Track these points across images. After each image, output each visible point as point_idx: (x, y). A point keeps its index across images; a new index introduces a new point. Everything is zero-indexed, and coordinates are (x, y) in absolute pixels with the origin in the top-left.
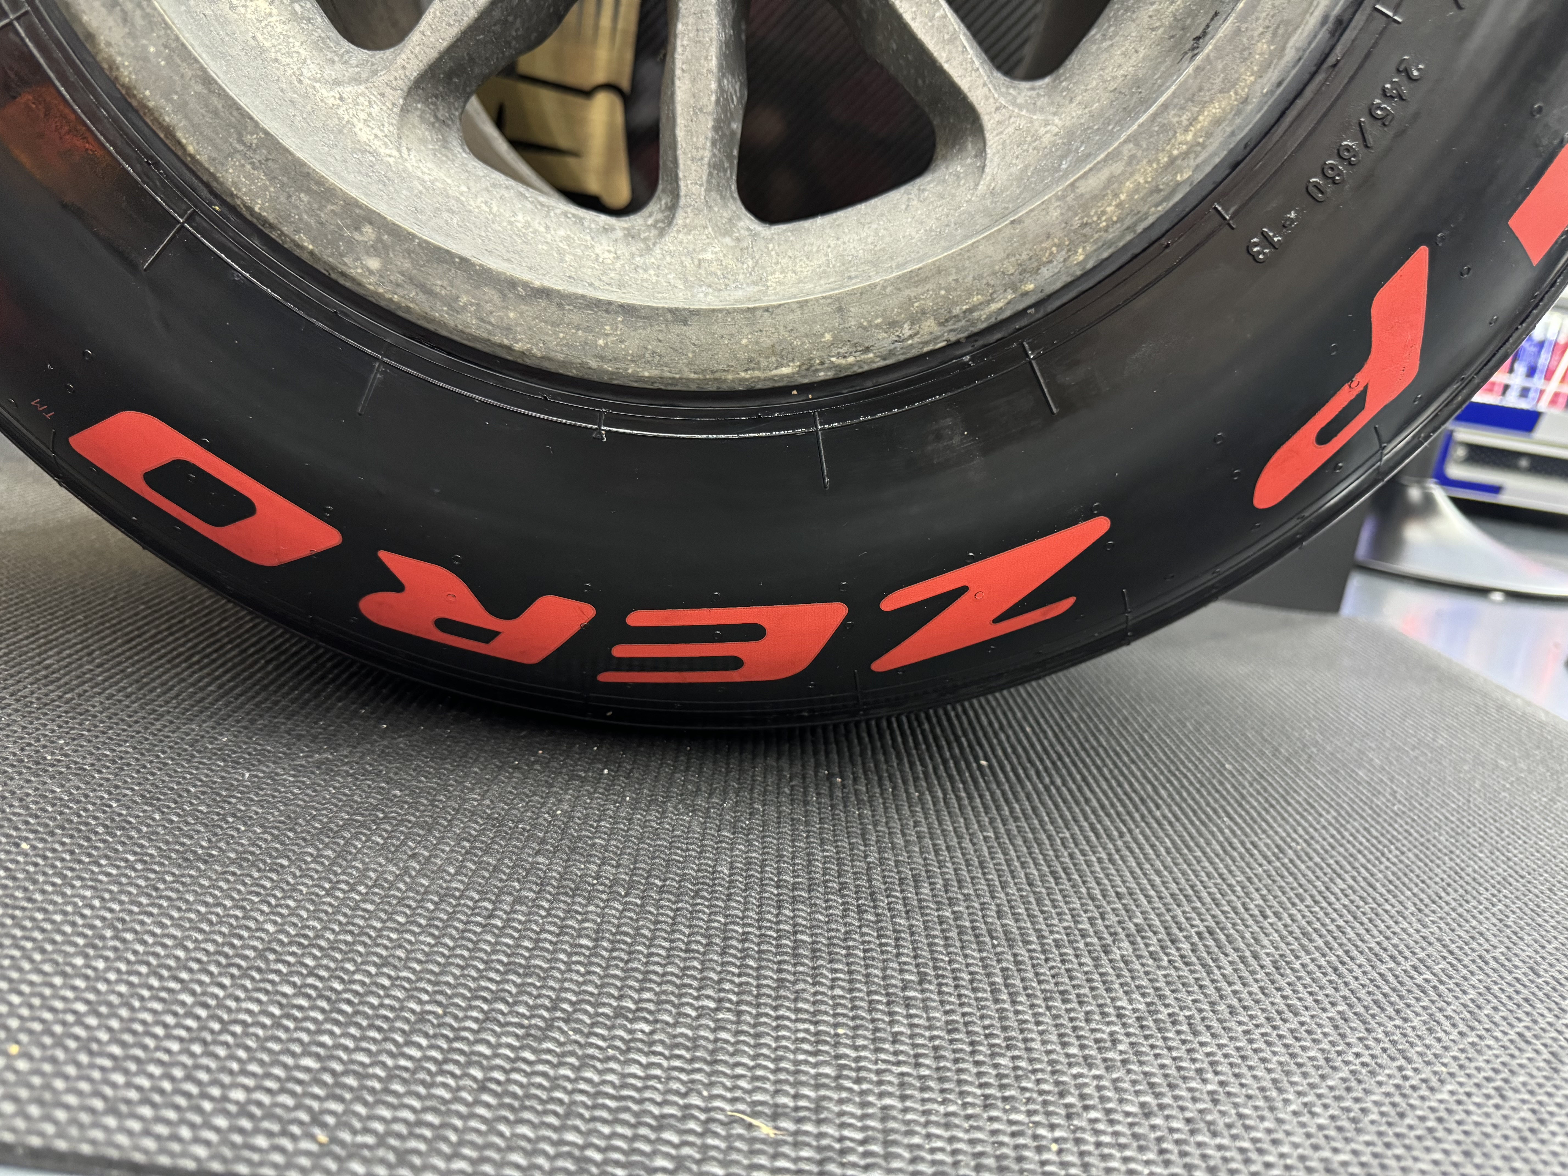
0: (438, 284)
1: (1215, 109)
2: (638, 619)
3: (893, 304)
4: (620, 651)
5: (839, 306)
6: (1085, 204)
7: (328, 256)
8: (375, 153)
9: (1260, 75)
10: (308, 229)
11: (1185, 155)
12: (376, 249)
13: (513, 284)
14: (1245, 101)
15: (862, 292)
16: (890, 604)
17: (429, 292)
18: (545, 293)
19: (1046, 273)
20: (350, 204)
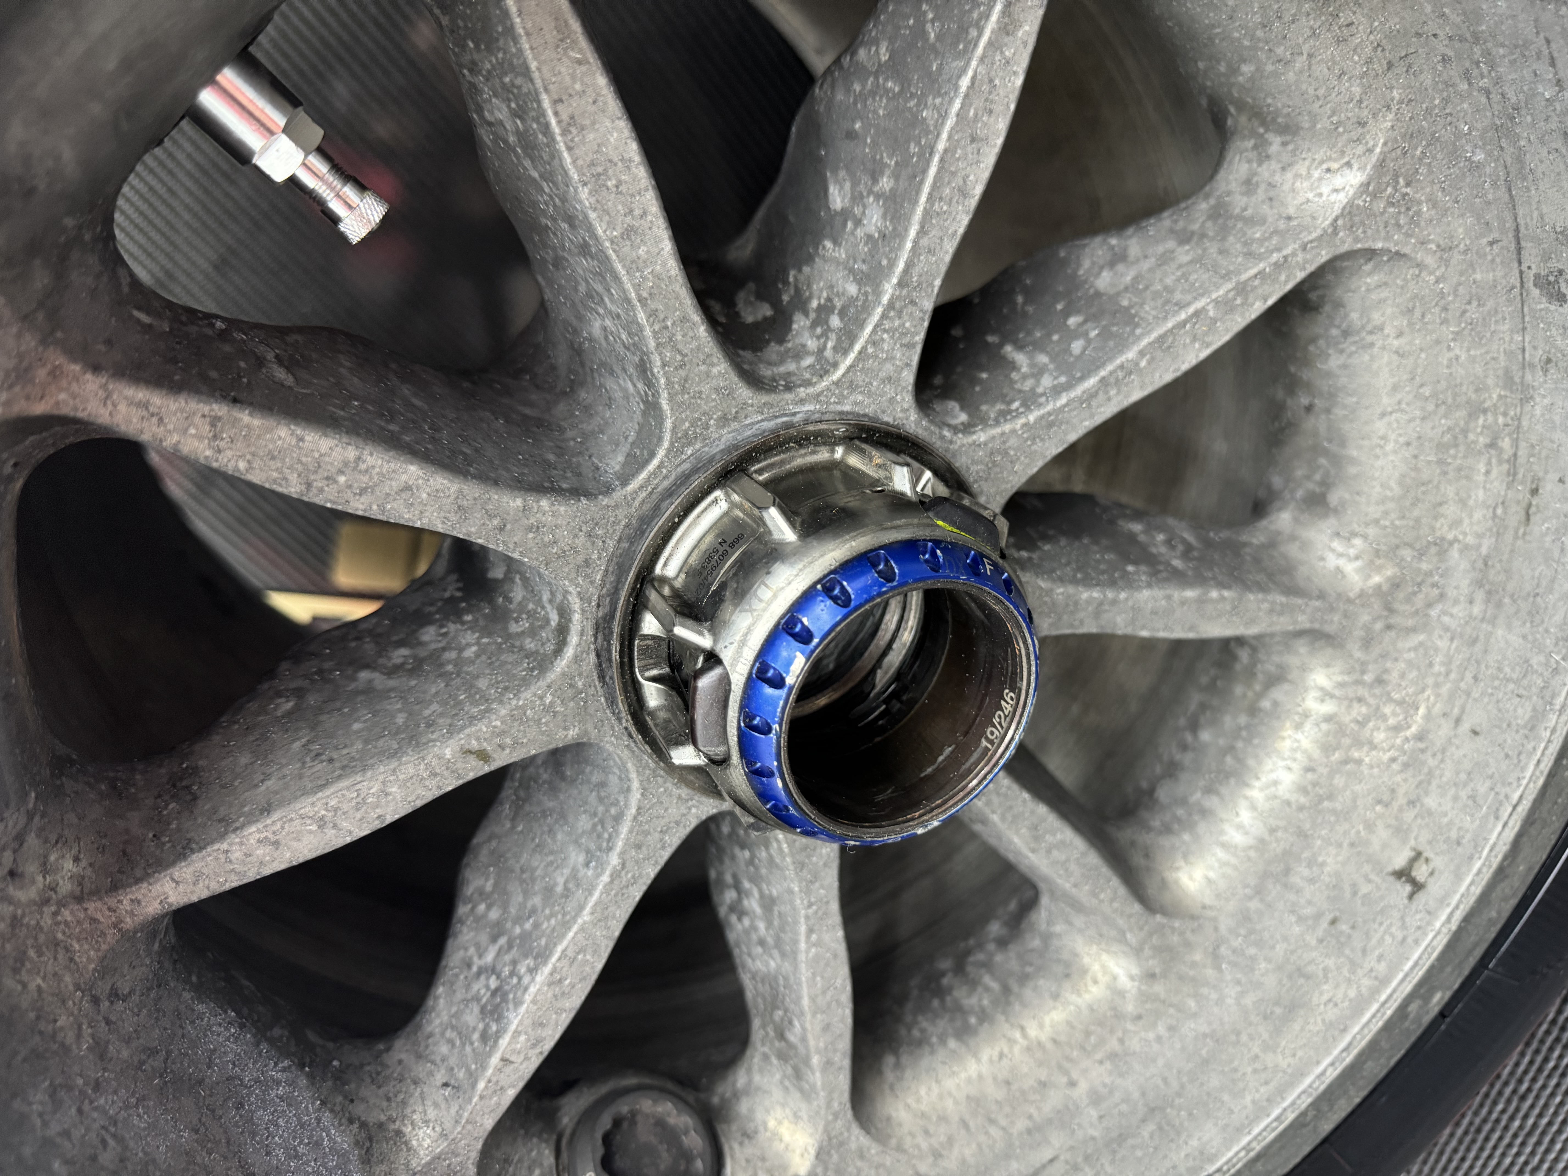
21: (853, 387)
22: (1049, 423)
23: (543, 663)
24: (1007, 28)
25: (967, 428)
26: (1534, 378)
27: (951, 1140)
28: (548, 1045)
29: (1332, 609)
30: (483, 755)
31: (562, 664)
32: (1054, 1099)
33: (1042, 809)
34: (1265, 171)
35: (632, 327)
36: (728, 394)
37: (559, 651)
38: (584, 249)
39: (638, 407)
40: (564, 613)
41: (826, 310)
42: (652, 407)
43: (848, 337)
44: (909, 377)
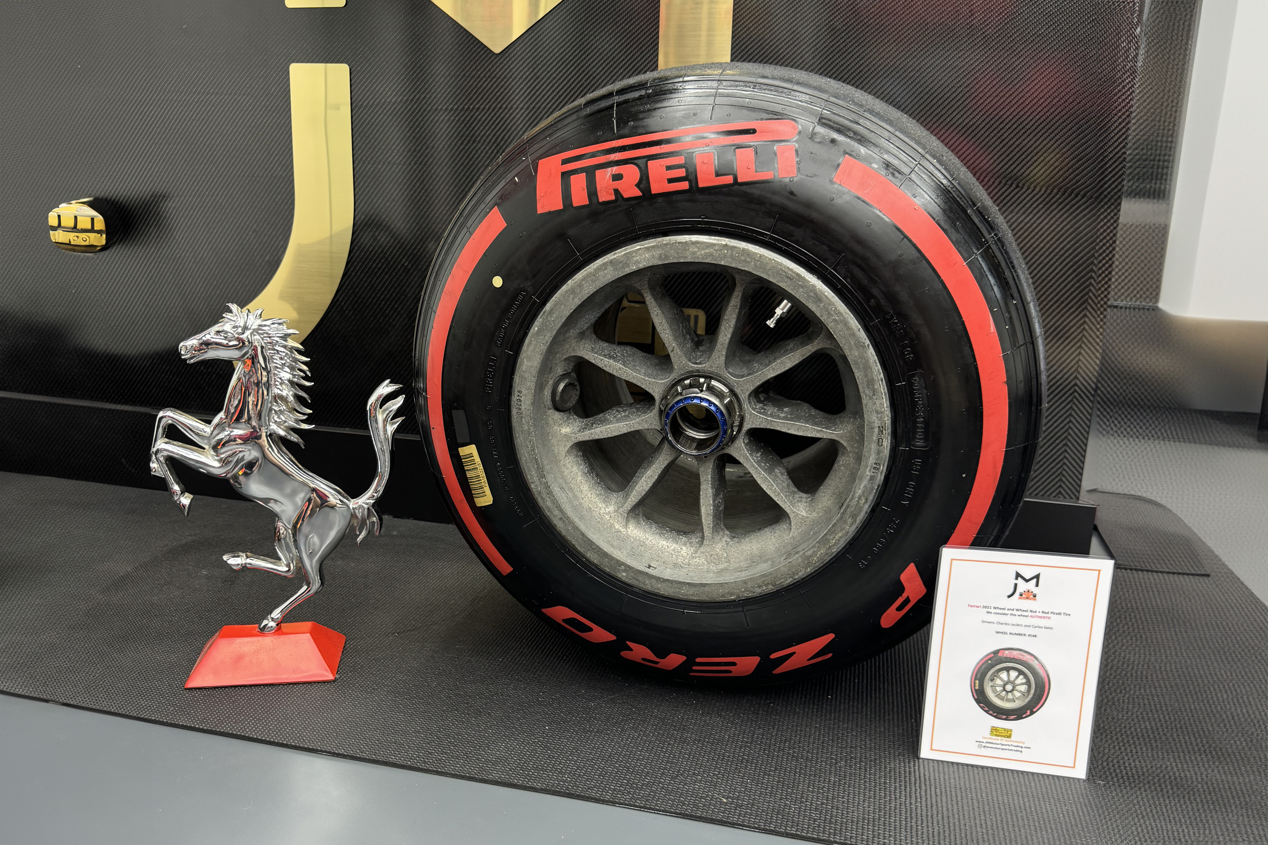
0: (640, 579)
1: (840, 535)
2: (698, 660)
3: (760, 581)
4: (695, 668)
5: (745, 582)
6: (808, 558)
7: (613, 573)
8: (620, 532)
9: (850, 527)
10: (608, 567)
11: (833, 546)
12: (624, 571)
13: (659, 578)
14: (848, 532)
15: (751, 579)
16: (773, 656)
17: (638, 581)
18: (668, 580)
19: (800, 574)
20: (618, 561)
21: (751, 415)
22: (747, 459)
23: (690, 360)
24: (818, 431)
25: (744, 442)
26: (769, 562)
27: (568, 469)
28: (605, 369)
29: (710, 541)
30: (672, 351)
31: (691, 364)
32: (579, 494)
33: (656, 477)
34: (804, 500)
35: (757, 371)
36: (747, 390)
37: (693, 363)
38: (770, 362)
39: (742, 374)
40: (700, 363)
41: (764, 409)
42: (743, 376)
43: (760, 413)
44: (754, 426)
